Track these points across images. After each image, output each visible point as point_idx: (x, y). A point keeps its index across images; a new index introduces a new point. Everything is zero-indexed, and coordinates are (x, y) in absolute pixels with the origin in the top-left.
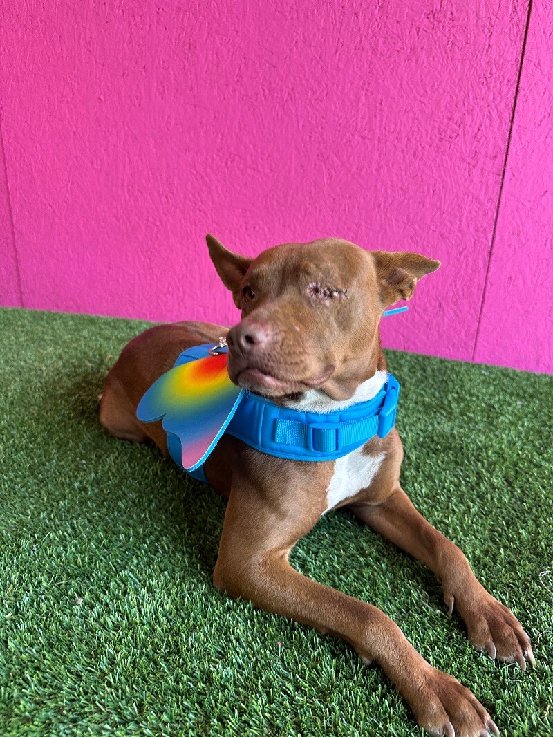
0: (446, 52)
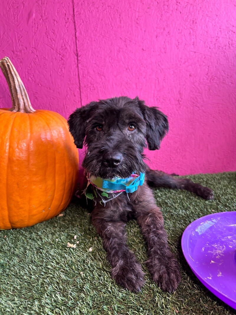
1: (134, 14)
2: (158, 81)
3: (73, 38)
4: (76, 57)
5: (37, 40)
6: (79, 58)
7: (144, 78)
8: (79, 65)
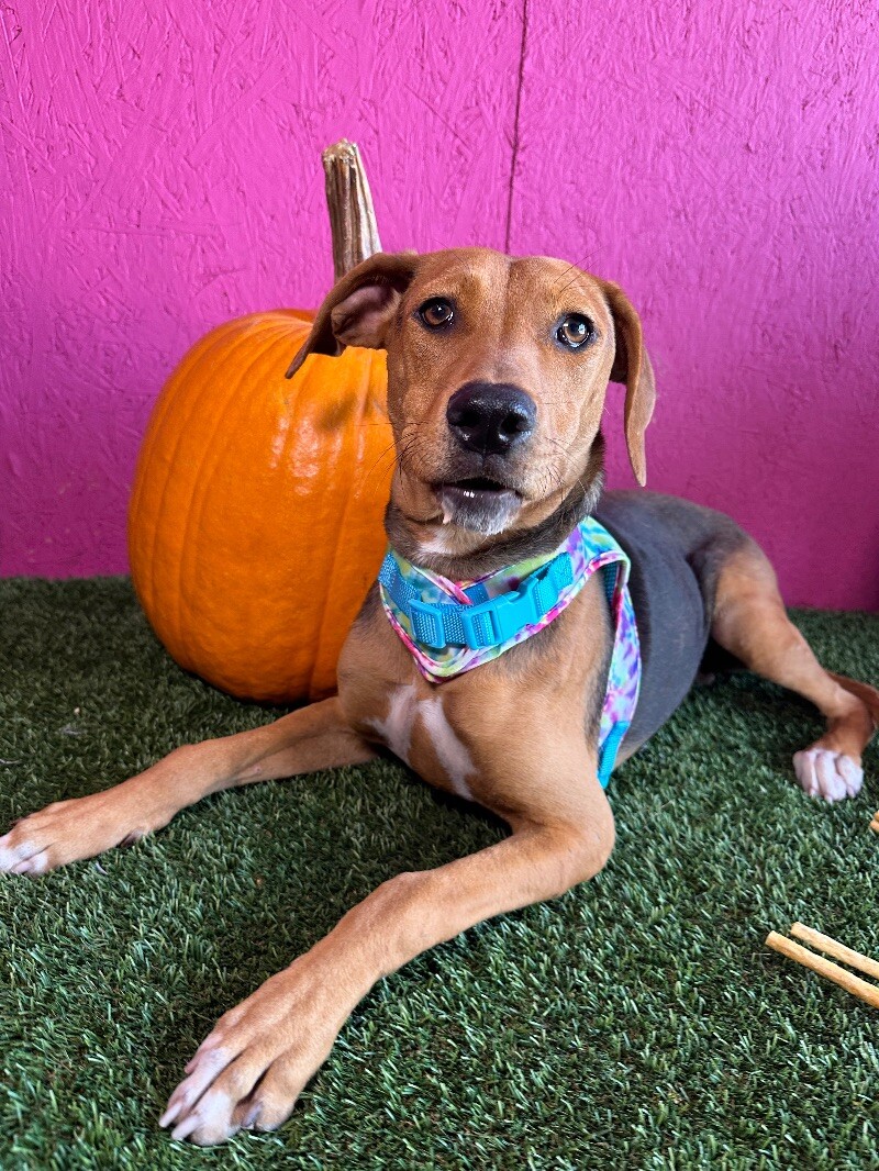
2: (780, 268)
3: (509, 78)
4: (510, 152)
5: (383, 74)
6: (520, 157)
7: (732, 253)
8: (517, 183)
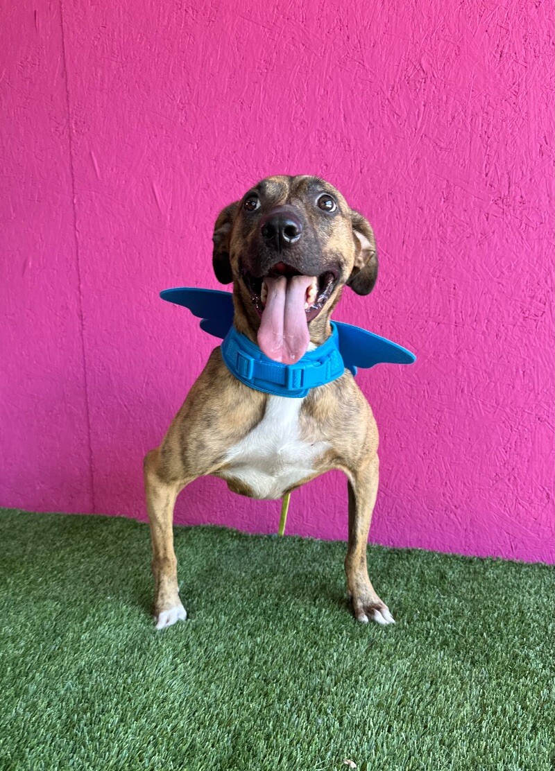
0: (520, 234)
1: (160, 250)
3: (76, 292)
4: (80, 321)
6: (84, 323)
7: (179, 352)
8: (85, 333)
